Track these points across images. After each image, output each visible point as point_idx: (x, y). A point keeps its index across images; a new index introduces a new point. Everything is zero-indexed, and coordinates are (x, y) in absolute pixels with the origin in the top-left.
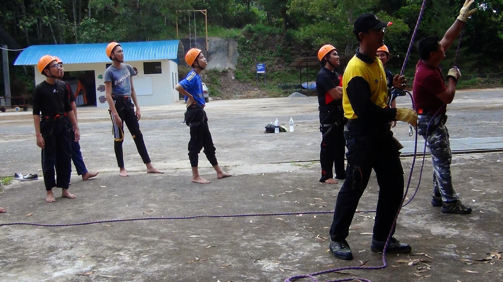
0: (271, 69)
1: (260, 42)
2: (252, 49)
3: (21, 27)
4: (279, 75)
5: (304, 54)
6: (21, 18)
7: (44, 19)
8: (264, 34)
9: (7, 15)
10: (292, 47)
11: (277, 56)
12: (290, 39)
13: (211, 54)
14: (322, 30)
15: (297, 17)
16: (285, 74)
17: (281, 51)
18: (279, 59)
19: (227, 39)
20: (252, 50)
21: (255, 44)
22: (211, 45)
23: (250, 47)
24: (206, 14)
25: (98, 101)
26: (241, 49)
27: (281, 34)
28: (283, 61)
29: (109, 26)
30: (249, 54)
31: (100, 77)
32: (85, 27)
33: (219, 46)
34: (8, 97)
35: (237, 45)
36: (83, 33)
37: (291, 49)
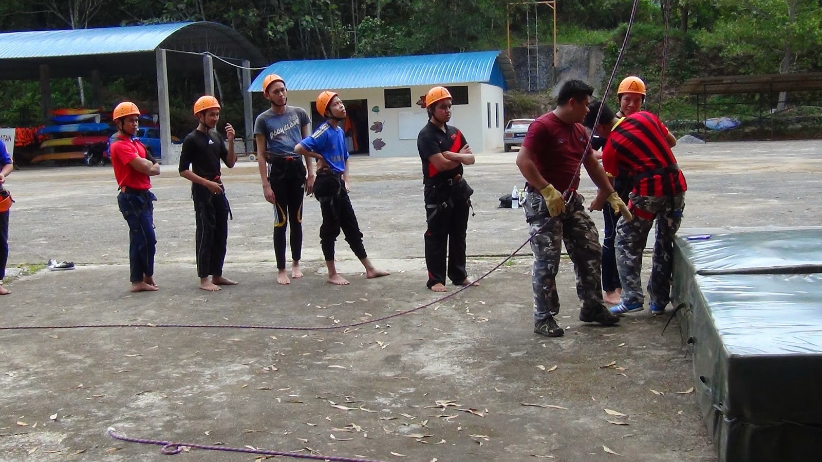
0: (656, 96)
1: (641, 51)
2: (626, 63)
3: (270, 33)
4: (669, 106)
5: (714, 70)
6: (271, 19)
7: (305, 20)
8: (650, 38)
9: (251, 14)
10: (694, 59)
11: (667, 75)
12: (690, 47)
13: (561, 71)
14: (739, 31)
15: (702, 10)
16: (680, 104)
17: (675, 67)
18: (671, 79)
19: (589, 48)
20: (627, 66)
21: (632, 55)
22: (561, 58)
23: (623, 61)
24: (554, 8)
25: (371, 146)
26: (609, 64)
27: (677, 39)
28: (679, 83)
29: (400, 30)
30: (621, 72)
31: (376, 109)
32: (365, 31)
33: (574, 58)
34: (250, 138)
35: (603, 57)
36: (360, 42)
37: (693, 64)
